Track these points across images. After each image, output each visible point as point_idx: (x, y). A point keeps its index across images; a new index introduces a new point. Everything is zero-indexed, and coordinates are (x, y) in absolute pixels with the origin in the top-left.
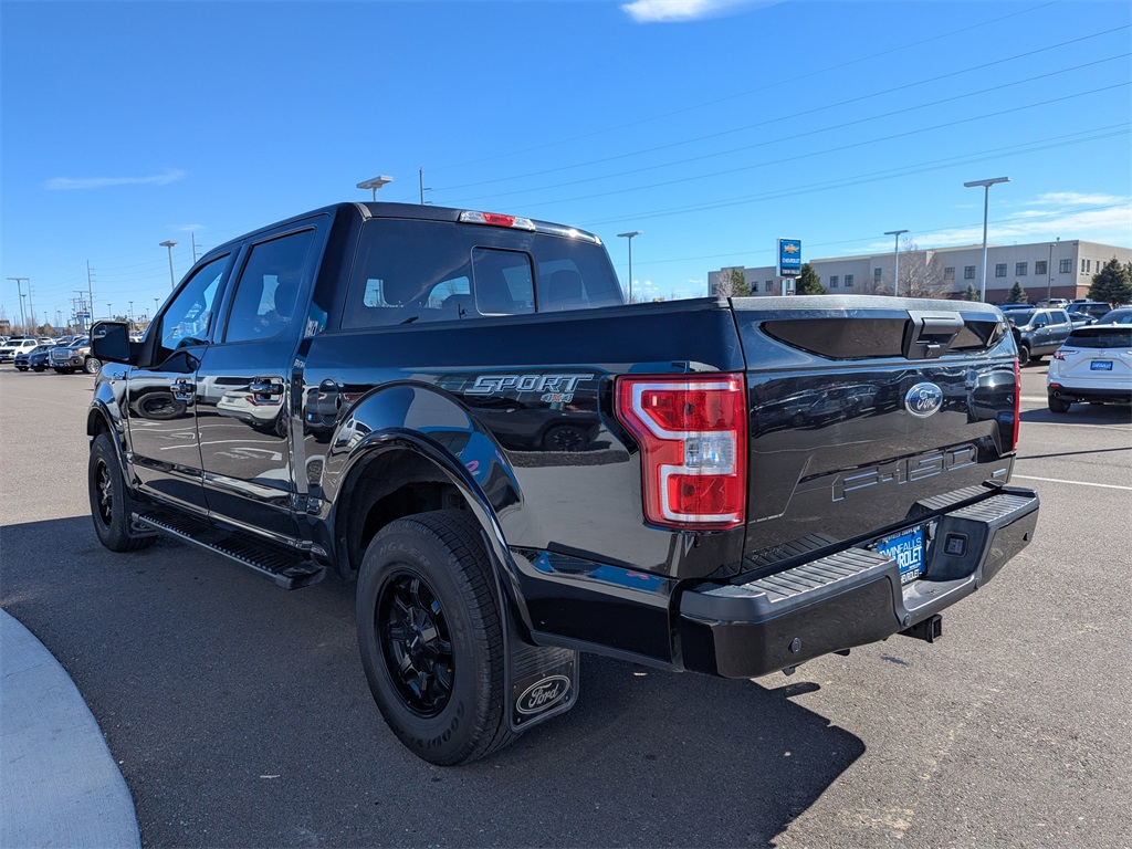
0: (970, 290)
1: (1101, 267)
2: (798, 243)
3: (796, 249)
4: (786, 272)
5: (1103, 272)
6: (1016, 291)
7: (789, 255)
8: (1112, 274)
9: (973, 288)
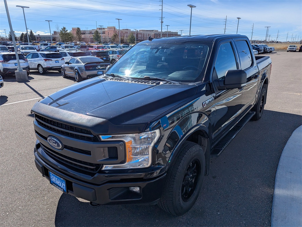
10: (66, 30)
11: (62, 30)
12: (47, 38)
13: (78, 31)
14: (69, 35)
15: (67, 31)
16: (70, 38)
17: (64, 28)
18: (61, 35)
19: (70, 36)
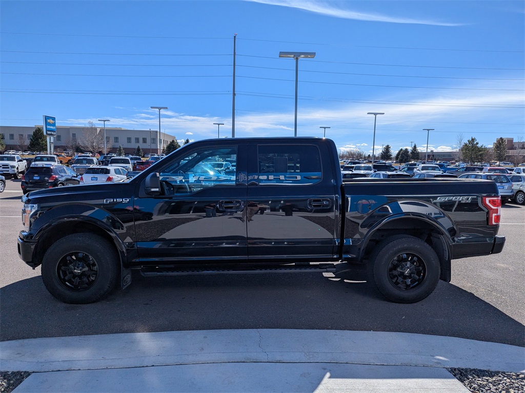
0: (120, 148)
1: (169, 143)
2: (54, 119)
3: (53, 122)
4: (49, 133)
5: (170, 144)
6: (139, 150)
7: (50, 124)
8: (173, 145)
9: (121, 147)
10: (475, 143)
11: (468, 142)
12: (444, 156)
13: (500, 144)
14: (480, 151)
15: (477, 143)
16: (481, 155)
17: (473, 140)
18: (464, 151)
19: (480, 153)
